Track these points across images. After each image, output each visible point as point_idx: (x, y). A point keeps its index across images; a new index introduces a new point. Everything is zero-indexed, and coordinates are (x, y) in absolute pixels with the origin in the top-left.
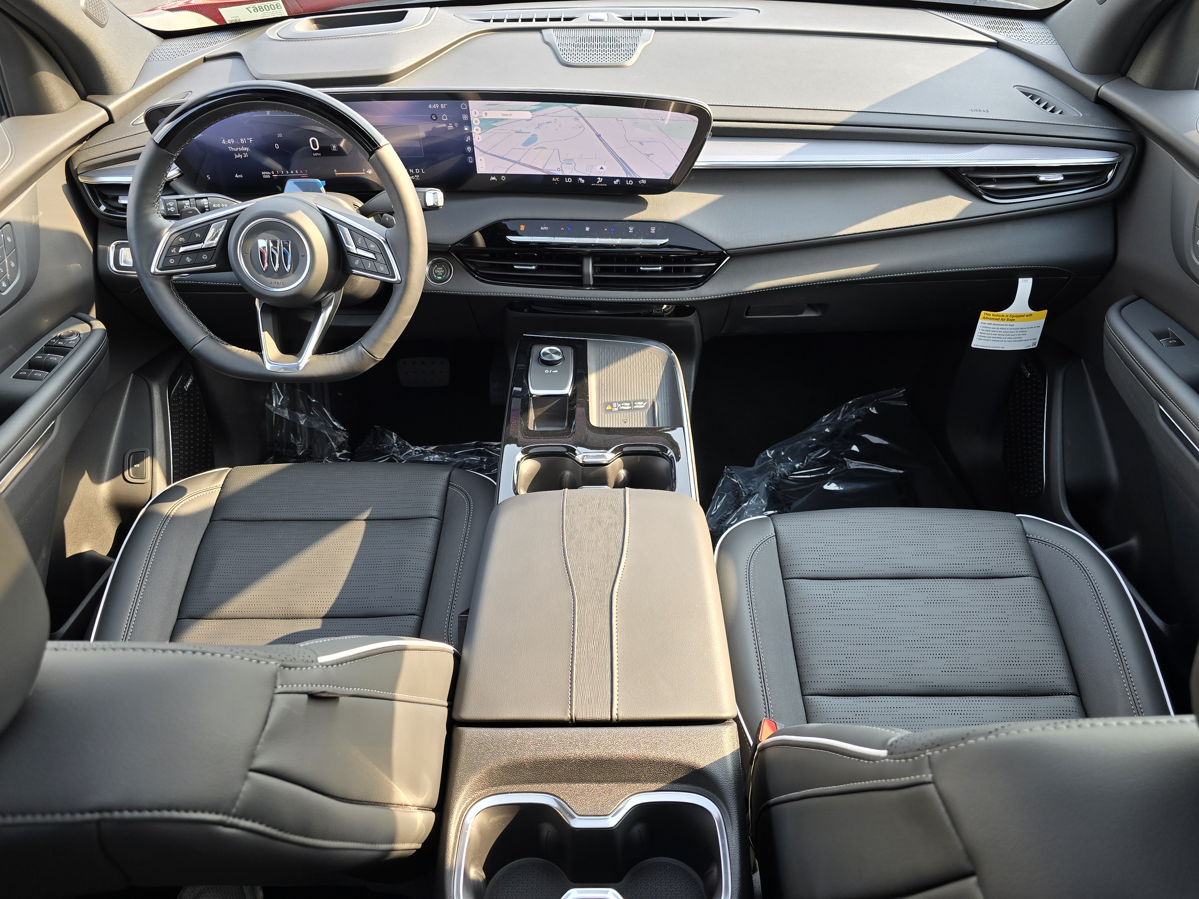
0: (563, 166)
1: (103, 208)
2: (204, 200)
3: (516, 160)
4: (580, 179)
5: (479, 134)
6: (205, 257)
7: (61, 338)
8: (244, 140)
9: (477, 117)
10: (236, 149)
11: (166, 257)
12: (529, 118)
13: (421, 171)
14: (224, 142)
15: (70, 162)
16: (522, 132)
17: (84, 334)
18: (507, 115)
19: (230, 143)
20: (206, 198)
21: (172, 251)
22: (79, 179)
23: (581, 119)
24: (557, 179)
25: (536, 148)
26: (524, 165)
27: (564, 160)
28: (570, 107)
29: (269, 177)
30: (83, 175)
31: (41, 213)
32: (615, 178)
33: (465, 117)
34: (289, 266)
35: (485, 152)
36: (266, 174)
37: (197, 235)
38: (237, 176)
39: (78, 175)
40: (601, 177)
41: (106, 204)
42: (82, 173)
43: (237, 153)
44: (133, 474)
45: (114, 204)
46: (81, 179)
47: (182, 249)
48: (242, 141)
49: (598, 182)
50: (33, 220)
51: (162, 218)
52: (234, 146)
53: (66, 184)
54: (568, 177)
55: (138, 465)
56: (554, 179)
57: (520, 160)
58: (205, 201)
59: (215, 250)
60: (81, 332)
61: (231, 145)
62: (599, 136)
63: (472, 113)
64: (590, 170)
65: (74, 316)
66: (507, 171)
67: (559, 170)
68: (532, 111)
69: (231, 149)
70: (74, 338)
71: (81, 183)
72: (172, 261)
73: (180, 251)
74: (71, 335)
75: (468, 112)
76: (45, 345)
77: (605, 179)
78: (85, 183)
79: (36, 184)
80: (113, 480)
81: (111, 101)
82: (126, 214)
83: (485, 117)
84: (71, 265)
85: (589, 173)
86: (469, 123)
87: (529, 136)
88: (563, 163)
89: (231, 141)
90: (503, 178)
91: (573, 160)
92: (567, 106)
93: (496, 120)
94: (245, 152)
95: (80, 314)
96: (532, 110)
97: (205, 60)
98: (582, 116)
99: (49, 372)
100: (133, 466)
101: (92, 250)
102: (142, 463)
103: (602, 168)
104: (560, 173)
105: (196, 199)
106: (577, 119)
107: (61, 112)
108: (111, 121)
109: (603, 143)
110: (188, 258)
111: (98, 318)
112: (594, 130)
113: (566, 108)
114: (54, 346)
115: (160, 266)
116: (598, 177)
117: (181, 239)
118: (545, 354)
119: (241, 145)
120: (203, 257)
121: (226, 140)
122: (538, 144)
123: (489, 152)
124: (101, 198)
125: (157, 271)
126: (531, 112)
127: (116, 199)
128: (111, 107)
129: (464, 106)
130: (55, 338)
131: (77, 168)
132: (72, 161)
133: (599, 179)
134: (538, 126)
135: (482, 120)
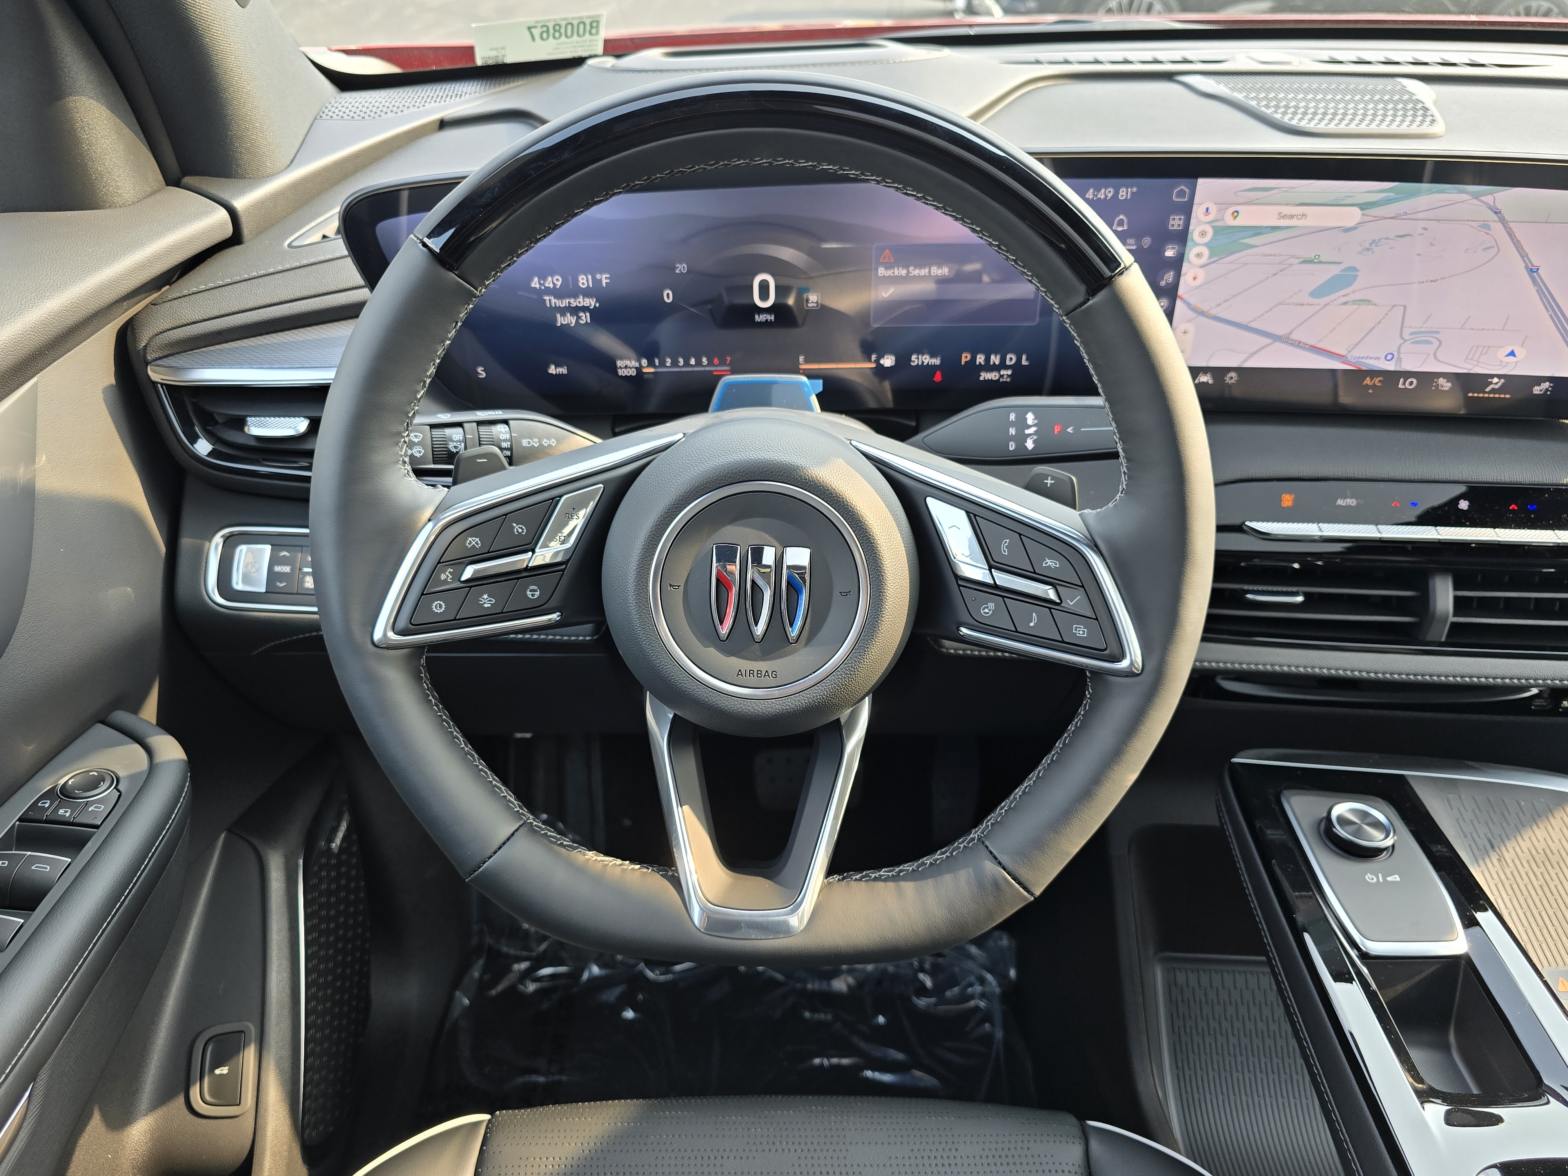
0: (1405, 347)
1: (203, 447)
2: (501, 428)
3: (1280, 332)
4: (1442, 381)
5: (1202, 267)
6: (533, 593)
7: (65, 794)
8: (587, 281)
9: (1209, 223)
10: (563, 303)
11: (422, 594)
12: (1350, 224)
13: (1019, 360)
14: (535, 283)
15: (129, 332)
16: (1320, 262)
17: (132, 777)
18: (1291, 217)
19: (551, 286)
20: (505, 422)
21: (443, 577)
22: (150, 372)
23: (1498, 227)
24: (1377, 381)
25: (1345, 303)
26: (1299, 345)
27: (1412, 334)
28: (1476, 196)
29: (633, 372)
30: (159, 362)
31: (44, 458)
32: (1539, 380)
33: (1176, 222)
34: (799, 623)
35: (1202, 313)
36: (626, 367)
37: (518, 528)
38: (552, 370)
39: (147, 363)
40: (1499, 376)
41: (212, 437)
42: (157, 359)
43: (563, 311)
44: (212, 1095)
45: (232, 436)
46: (155, 374)
47: (469, 572)
48: (583, 281)
49: (1487, 390)
50: (21, 474)
51: (413, 477)
52: (558, 294)
53: (112, 386)
54: (1407, 374)
55: (223, 1070)
56: (1368, 381)
57: (1291, 333)
58: (503, 430)
59: (563, 570)
60: (121, 774)
61: (549, 291)
62: (1532, 271)
63: (1198, 212)
64: (1476, 358)
65: (103, 722)
66: (1245, 360)
67: (1389, 357)
68: (1363, 206)
69: (551, 301)
70: (105, 793)
71: (154, 384)
72: (438, 607)
73: (464, 577)
74: (94, 784)
75: (1187, 210)
76: (20, 820)
77: (1508, 378)
78: (162, 384)
79: (36, 384)
80: (160, 1112)
81: (242, 192)
82: (309, 468)
83: (1230, 221)
84: (110, 592)
85: (1470, 367)
86: (1182, 237)
87: (1335, 270)
88: (1405, 341)
89: (554, 281)
90: (1232, 378)
91: (1438, 332)
92: (1467, 193)
93: (1258, 231)
94: (584, 309)
95: (121, 716)
96: (1365, 204)
97: (443, 124)
98: (1503, 221)
99: (26, 919)
100: (212, 1070)
101: (163, 549)
102: (233, 1061)
103: (1512, 354)
104: (1390, 366)
105: (480, 423)
106: (1486, 226)
107: (116, 207)
108: (235, 239)
109: (1540, 291)
110: (485, 596)
111: (166, 723)
112: (1524, 255)
113: (1465, 197)
114: (46, 822)
115: (402, 623)
116: (1492, 376)
117: (473, 542)
118: (1342, 821)
119: (576, 292)
120: (528, 593)
121: (542, 277)
122: (1354, 292)
123: (1214, 312)
124: (200, 421)
125: (391, 635)
126: (1362, 209)
127: (240, 423)
128: (239, 204)
129: (1181, 194)
130: (50, 794)
131: (146, 346)
132: (133, 329)
133: (1495, 380)
134: (1371, 244)
135: (1220, 231)
